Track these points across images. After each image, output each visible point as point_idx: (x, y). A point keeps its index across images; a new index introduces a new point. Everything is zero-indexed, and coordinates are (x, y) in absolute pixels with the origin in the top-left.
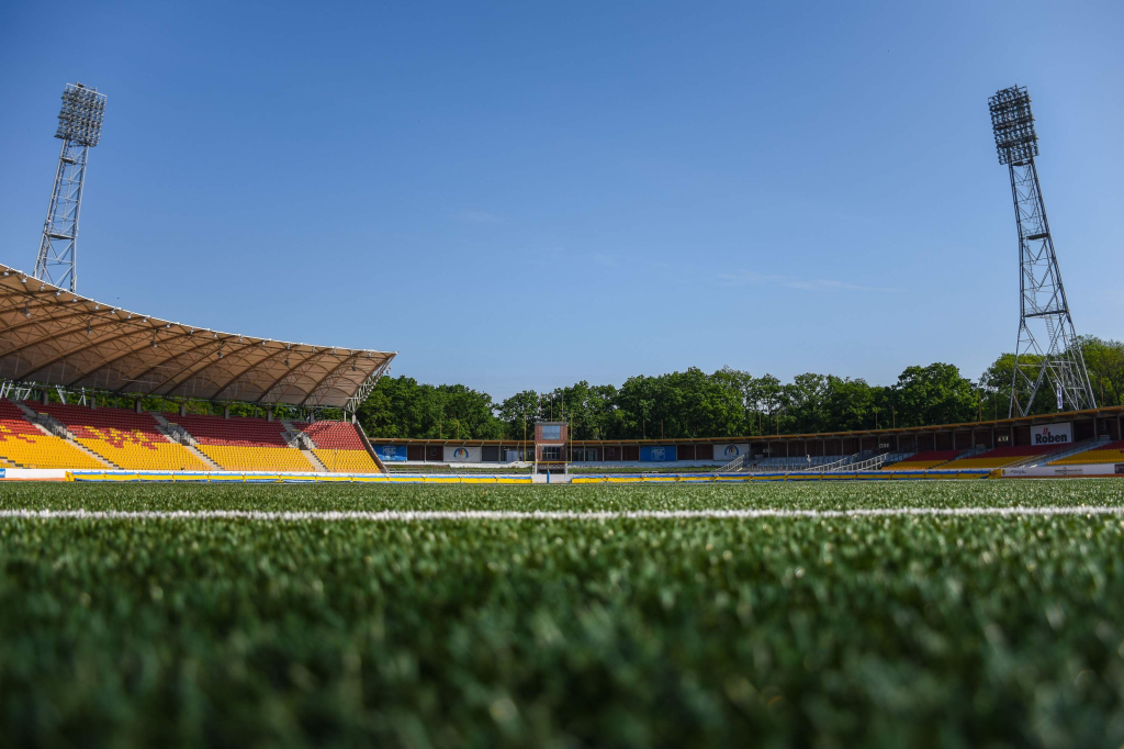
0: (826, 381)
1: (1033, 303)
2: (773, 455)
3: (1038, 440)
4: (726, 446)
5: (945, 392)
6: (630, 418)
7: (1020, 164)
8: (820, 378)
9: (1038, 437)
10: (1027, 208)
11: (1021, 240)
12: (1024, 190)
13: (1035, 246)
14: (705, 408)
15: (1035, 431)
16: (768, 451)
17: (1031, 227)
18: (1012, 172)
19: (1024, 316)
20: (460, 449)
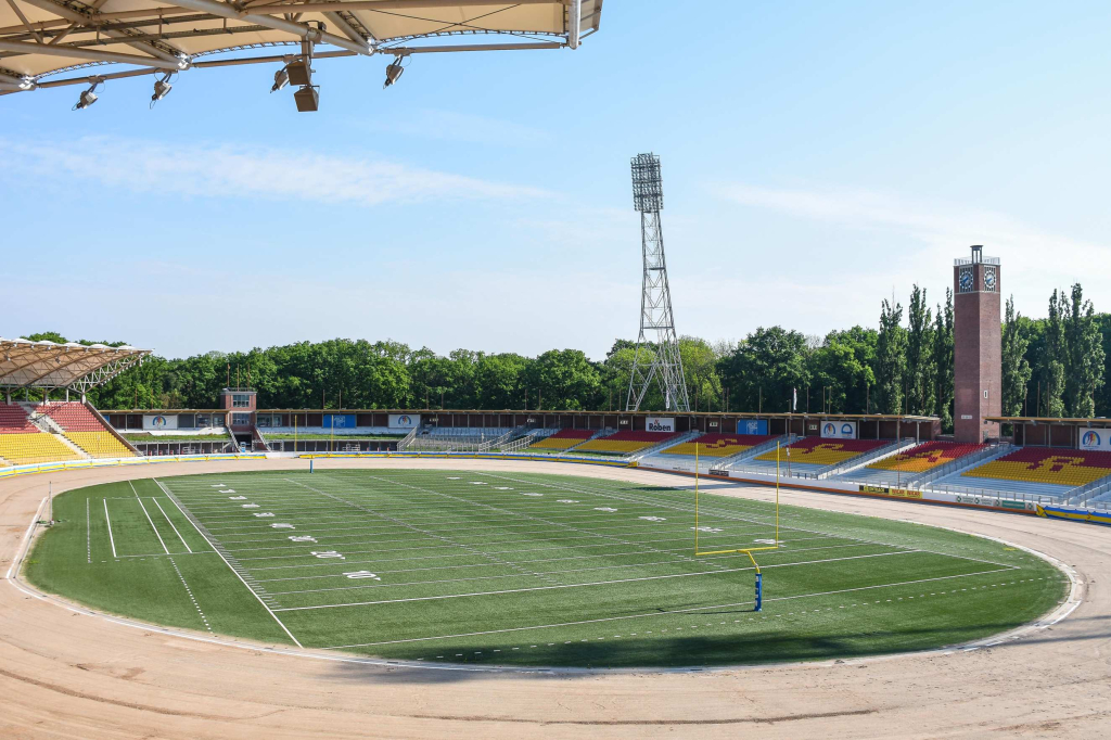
0: (475, 357)
1: (650, 319)
2: (440, 425)
3: (650, 428)
4: (399, 416)
5: (576, 375)
6: (308, 386)
7: (649, 212)
8: (471, 354)
9: (651, 425)
10: (651, 246)
11: (645, 270)
12: (650, 232)
13: (654, 275)
14: (378, 380)
15: (649, 421)
16: (436, 420)
17: (653, 261)
18: (643, 217)
19: (642, 328)
20: (159, 417)
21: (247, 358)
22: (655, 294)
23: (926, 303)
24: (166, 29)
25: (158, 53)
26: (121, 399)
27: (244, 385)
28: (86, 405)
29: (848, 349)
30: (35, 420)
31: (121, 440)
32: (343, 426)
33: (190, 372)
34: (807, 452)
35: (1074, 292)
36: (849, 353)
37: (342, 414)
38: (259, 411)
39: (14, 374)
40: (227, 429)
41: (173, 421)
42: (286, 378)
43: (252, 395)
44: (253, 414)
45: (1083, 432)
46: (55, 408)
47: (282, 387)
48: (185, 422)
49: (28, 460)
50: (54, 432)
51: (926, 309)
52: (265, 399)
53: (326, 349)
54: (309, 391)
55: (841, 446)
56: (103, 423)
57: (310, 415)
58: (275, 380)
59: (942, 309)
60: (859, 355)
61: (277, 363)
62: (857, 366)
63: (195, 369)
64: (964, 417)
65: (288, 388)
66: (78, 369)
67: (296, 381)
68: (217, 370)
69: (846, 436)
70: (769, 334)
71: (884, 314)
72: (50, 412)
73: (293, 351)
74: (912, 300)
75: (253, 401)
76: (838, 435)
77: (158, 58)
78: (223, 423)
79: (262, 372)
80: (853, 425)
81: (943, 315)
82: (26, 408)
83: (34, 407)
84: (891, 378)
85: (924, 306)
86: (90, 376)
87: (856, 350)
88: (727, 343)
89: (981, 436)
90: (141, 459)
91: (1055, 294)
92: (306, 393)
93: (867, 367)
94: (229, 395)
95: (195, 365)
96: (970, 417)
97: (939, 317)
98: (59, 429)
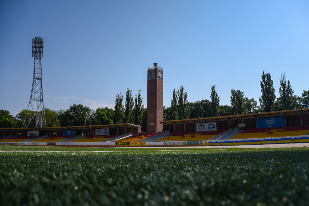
1: (34, 97)
3: (29, 135)
5: (4, 118)
7: (38, 58)
10: (37, 71)
11: (34, 79)
12: (37, 66)
13: (37, 81)
15: (29, 132)
17: (37, 76)
18: (35, 60)
19: (31, 100)
22: (37, 88)
23: (132, 95)
29: (104, 113)
34: (90, 139)
35: (181, 89)
36: (104, 114)
45: (198, 125)
51: (131, 97)
55: (104, 137)
59: (137, 96)
60: (108, 115)
62: (107, 119)
64: (151, 124)
69: (105, 134)
70: (78, 106)
71: (117, 99)
74: (127, 94)
76: (102, 134)
80: (108, 130)
81: (137, 98)
84: (119, 120)
85: (131, 96)
87: (107, 113)
88: (63, 110)
89: (157, 131)
91: (175, 90)
93: (110, 119)
96: (153, 124)
97: (136, 99)
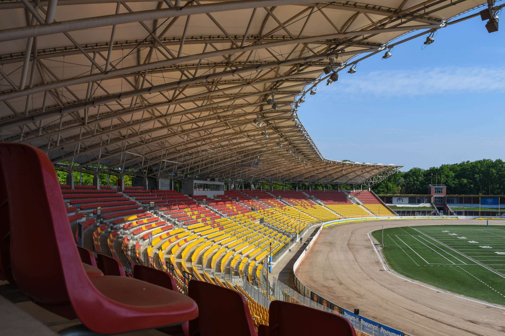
20: (400, 198)
21: (439, 170)
24: (427, 10)
25: (431, 22)
26: (381, 190)
27: (439, 183)
28: (371, 192)
30: (350, 198)
31: (388, 209)
32: (492, 204)
33: (412, 177)
37: (491, 197)
38: (448, 195)
39: (342, 178)
40: (432, 204)
41: (406, 200)
42: (460, 180)
43: (444, 188)
44: (444, 197)
46: (358, 193)
47: (458, 184)
48: (412, 201)
49: (351, 216)
50: (359, 204)
52: (450, 190)
53: (479, 165)
54: (472, 186)
56: (379, 200)
57: (474, 198)
58: (454, 180)
61: (454, 172)
63: (414, 175)
65: (460, 184)
66: (367, 176)
67: (465, 181)
68: (425, 176)
72: (356, 195)
73: (461, 166)
75: (444, 190)
77: (431, 24)
78: (429, 202)
79: (447, 176)
82: (346, 193)
83: (349, 193)
86: (372, 179)
90: (398, 218)
92: (470, 187)
94: (433, 188)
95: (414, 173)
98: (361, 203)
